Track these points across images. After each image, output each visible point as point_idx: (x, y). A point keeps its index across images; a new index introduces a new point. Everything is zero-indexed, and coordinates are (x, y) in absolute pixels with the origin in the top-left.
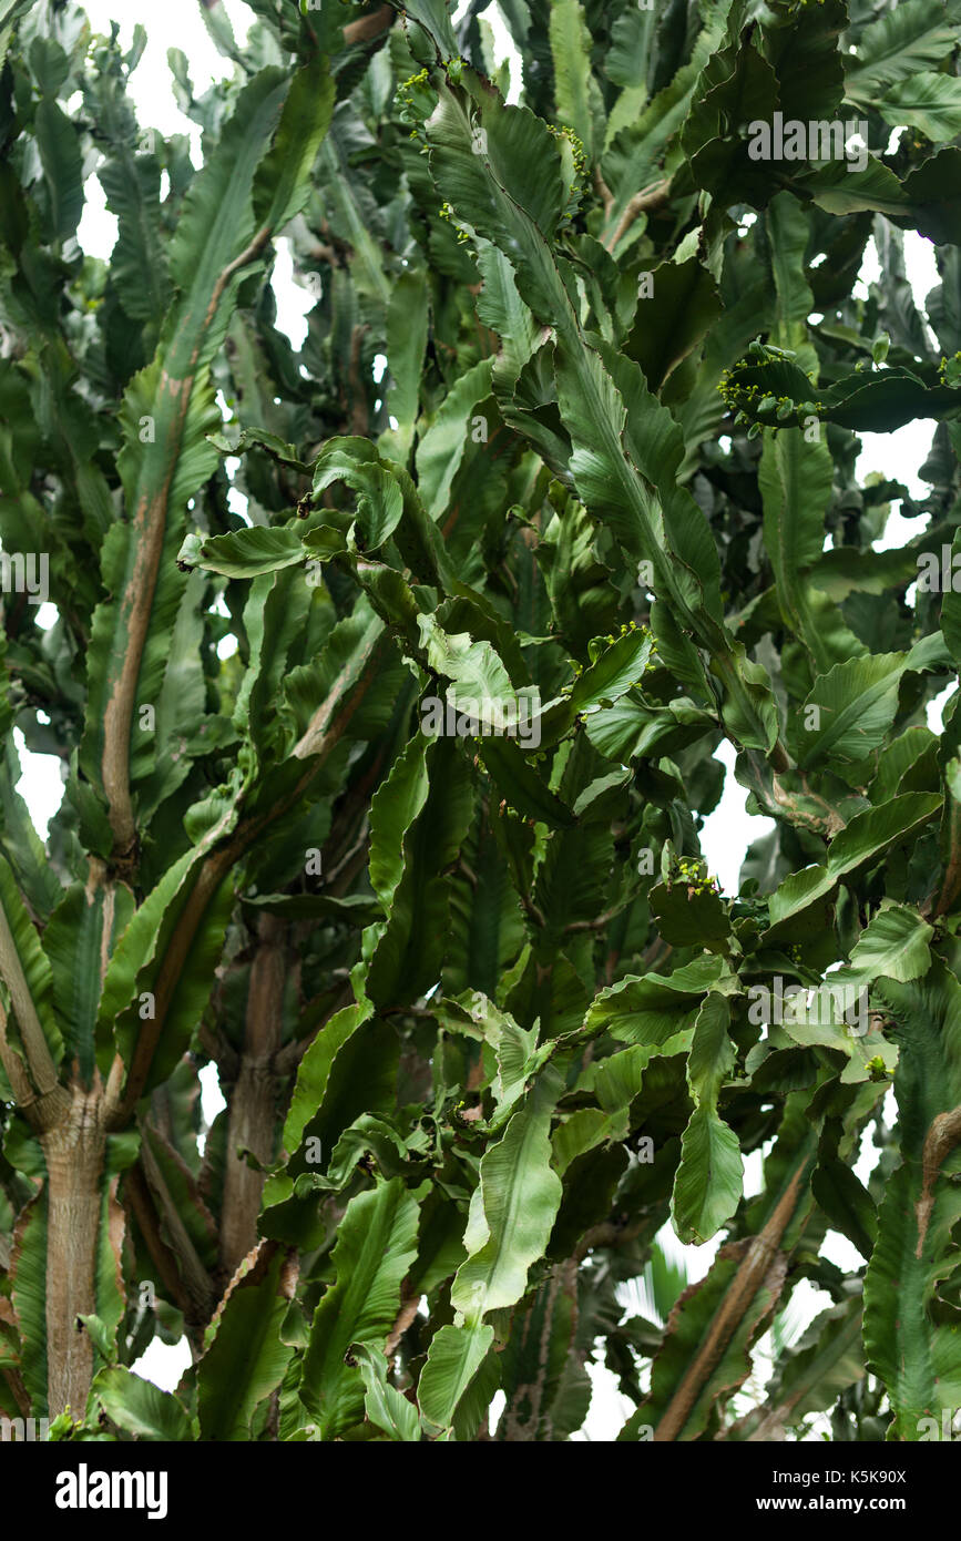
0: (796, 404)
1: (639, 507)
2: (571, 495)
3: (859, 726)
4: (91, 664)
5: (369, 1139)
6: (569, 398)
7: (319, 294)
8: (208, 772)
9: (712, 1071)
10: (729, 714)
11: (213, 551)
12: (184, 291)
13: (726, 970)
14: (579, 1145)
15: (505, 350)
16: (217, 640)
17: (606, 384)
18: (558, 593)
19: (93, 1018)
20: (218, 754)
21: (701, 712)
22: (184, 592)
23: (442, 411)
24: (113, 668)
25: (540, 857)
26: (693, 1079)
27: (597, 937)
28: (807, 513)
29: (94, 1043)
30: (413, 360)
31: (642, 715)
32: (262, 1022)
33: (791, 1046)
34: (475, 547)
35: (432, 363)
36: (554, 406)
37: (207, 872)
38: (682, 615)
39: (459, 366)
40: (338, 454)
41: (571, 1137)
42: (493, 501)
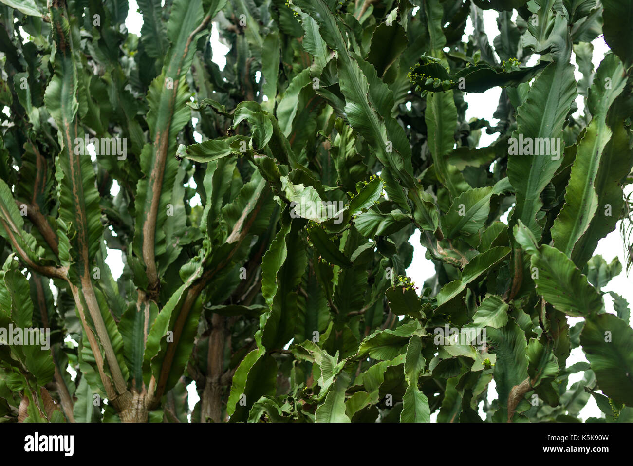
0: (442, 81)
1: (375, 126)
2: (345, 123)
3: (473, 219)
4: (137, 205)
5: (265, 407)
6: (344, 81)
7: (231, 46)
8: (189, 252)
9: (415, 369)
10: (417, 216)
11: (191, 151)
12: (174, 43)
13: (419, 326)
14: (357, 408)
15: (315, 62)
16: (189, 198)
17: (360, 73)
18: (340, 168)
19: (141, 361)
20: (193, 244)
21: (405, 215)
22: (177, 173)
23: (287, 92)
24: (147, 207)
25: (336, 283)
26: (407, 373)
27: (361, 320)
28: (447, 132)
29: (142, 372)
30: (273, 72)
31: (380, 217)
32: (215, 362)
33: (449, 358)
34: (303, 151)
35: (282, 72)
36: (337, 85)
37: (190, 295)
38: (395, 173)
39: (294, 73)
40: (244, 108)
41: (353, 404)
42: (311, 130)
